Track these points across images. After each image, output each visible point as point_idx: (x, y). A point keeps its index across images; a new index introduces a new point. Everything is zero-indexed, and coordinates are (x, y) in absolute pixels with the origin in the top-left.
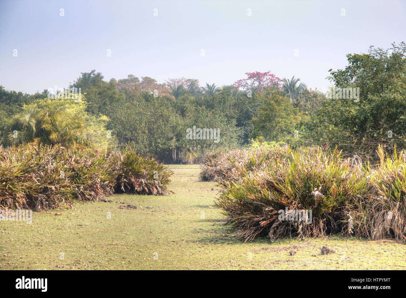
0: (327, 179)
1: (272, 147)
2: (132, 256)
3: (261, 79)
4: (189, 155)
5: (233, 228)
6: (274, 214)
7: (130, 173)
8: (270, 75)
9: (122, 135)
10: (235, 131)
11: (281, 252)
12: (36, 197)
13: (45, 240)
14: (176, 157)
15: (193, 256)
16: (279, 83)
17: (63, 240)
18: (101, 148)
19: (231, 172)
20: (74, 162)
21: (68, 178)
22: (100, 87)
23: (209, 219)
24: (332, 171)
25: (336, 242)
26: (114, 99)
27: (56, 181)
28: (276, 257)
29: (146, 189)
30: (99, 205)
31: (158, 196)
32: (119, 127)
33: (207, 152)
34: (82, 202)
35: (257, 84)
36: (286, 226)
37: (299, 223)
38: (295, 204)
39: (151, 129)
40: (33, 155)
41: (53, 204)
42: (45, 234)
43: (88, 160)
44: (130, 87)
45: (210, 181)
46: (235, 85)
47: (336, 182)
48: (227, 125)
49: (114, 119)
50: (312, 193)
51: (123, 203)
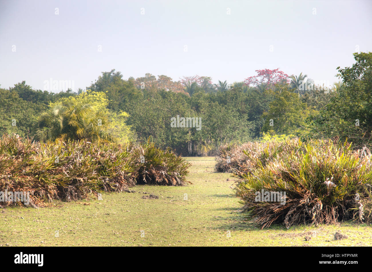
0: (338, 169)
1: (282, 140)
2: (159, 242)
3: (270, 76)
4: (204, 147)
5: (250, 215)
6: (289, 202)
7: (152, 165)
8: (279, 72)
9: (141, 130)
10: (247, 125)
11: (297, 237)
12: (66, 188)
13: (76, 228)
14: (192, 150)
15: (215, 242)
16: (287, 79)
17: (93, 228)
18: (122, 142)
19: (246, 163)
20: (100, 156)
21: (95, 171)
22: (119, 85)
23: (227, 208)
24: (343, 161)
25: (348, 228)
26: (133, 96)
27: (84, 174)
28: (292, 242)
29: (166, 180)
30: (123, 196)
31: (177, 187)
32: (138, 122)
33: (221, 144)
34: (107, 193)
35: (266, 80)
36: (301, 213)
37: (313, 211)
38: (309, 193)
39: (168, 124)
40: (62, 150)
41: (81, 195)
42: (76, 222)
43: (113, 154)
44: (147, 85)
45: (224, 172)
46: (245, 82)
47: (347, 172)
48: (239, 120)
49: (133, 115)
50: (324, 183)
51: (146, 193)
